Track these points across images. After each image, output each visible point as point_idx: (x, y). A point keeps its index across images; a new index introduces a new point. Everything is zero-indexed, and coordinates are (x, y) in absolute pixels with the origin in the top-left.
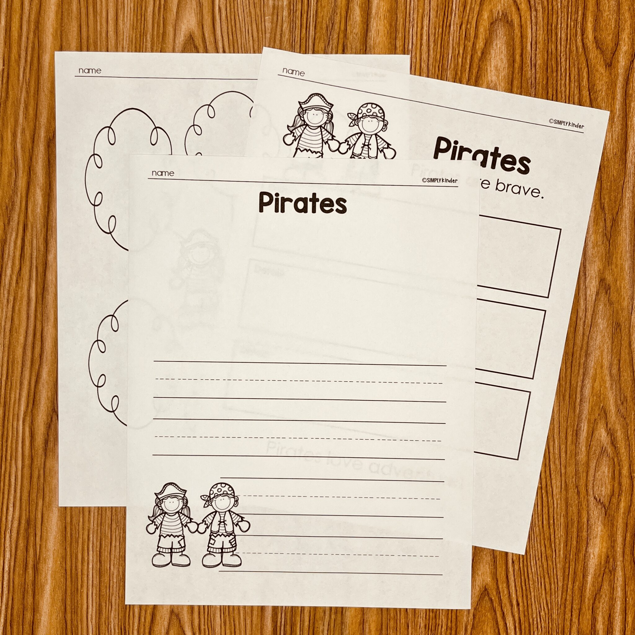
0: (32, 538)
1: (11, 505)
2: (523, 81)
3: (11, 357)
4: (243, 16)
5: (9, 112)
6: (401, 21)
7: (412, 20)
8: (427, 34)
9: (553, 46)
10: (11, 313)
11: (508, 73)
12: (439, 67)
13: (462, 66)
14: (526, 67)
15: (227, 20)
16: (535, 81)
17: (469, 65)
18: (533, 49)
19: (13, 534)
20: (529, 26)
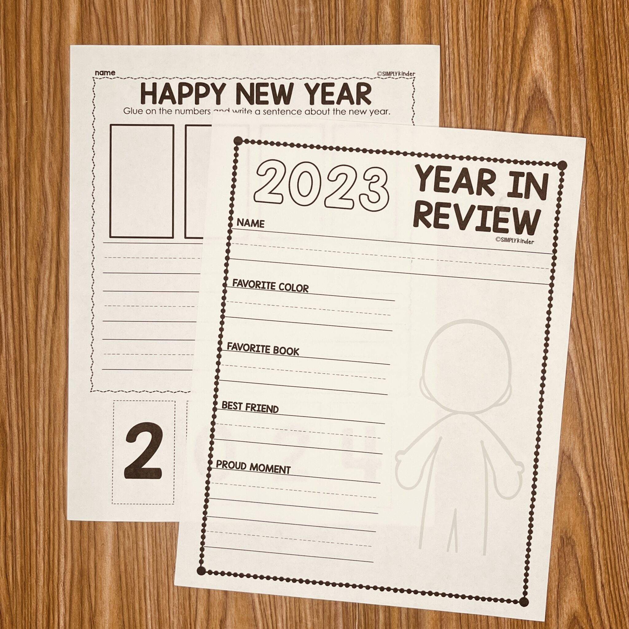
0: (86, 590)
1: (62, 556)
2: (570, 68)
3: (52, 400)
4: (268, 27)
5: (35, 147)
6: (434, 17)
7: (446, 15)
8: (464, 28)
9: (600, 29)
10: (49, 354)
11: (554, 61)
12: (479, 61)
13: (503, 57)
14: (572, 53)
15: (253, 32)
16: (584, 67)
17: (511, 56)
18: (579, 34)
19: (66, 587)
20: (572, 10)
